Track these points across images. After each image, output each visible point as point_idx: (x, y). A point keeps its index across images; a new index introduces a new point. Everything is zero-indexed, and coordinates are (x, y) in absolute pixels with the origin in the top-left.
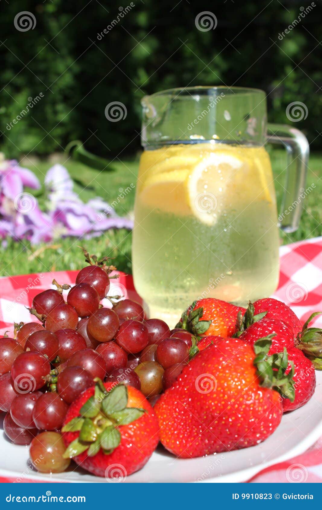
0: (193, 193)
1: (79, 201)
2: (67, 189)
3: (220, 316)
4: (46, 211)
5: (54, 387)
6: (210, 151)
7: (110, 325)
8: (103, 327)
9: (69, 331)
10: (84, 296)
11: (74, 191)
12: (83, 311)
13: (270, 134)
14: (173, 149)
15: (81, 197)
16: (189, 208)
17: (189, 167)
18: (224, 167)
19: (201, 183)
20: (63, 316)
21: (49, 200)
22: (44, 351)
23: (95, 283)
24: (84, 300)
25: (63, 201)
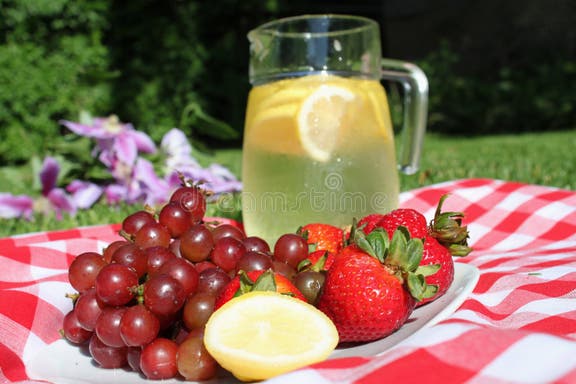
0: (303, 128)
1: (197, 166)
2: (184, 154)
3: (327, 239)
4: (162, 176)
5: (141, 299)
6: (321, 83)
7: (203, 241)
8: (196, 244)
9: (160, 248)
10: (177, 214)
11: (192, 155)
12: (175, 230)
13: (384, 68)
14: (282, 82)
15: (199, 161)
16: (298, 143)
17: (298, 101)
18: (336, 99)
19: (311, 117)
20: (153, 234)
21: (165, 165)
22: (131, 265)
23: (190, 204)
24: (176, 218)
25: (180, 165)
